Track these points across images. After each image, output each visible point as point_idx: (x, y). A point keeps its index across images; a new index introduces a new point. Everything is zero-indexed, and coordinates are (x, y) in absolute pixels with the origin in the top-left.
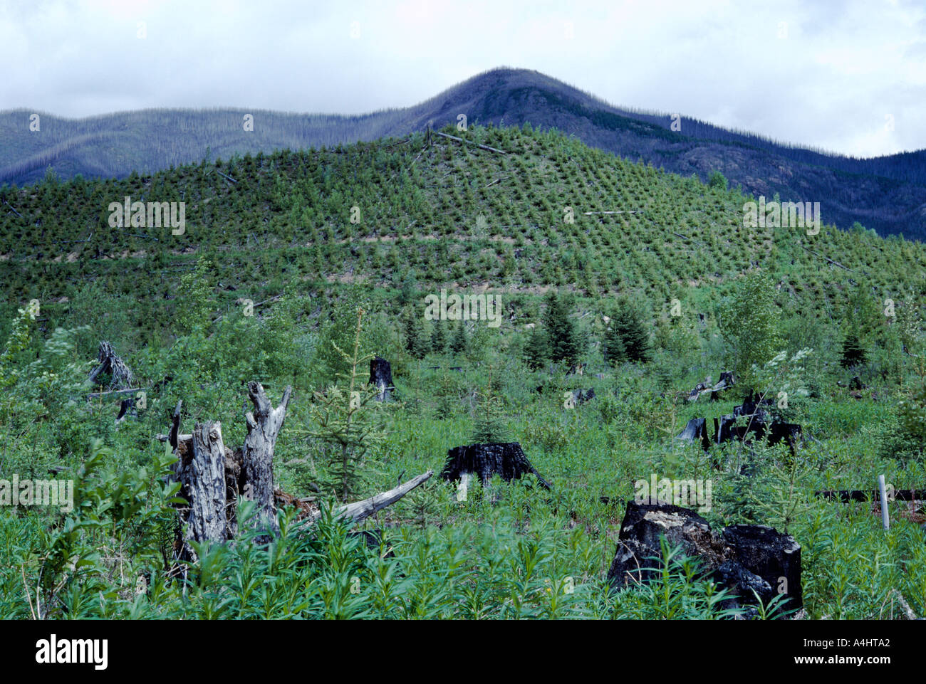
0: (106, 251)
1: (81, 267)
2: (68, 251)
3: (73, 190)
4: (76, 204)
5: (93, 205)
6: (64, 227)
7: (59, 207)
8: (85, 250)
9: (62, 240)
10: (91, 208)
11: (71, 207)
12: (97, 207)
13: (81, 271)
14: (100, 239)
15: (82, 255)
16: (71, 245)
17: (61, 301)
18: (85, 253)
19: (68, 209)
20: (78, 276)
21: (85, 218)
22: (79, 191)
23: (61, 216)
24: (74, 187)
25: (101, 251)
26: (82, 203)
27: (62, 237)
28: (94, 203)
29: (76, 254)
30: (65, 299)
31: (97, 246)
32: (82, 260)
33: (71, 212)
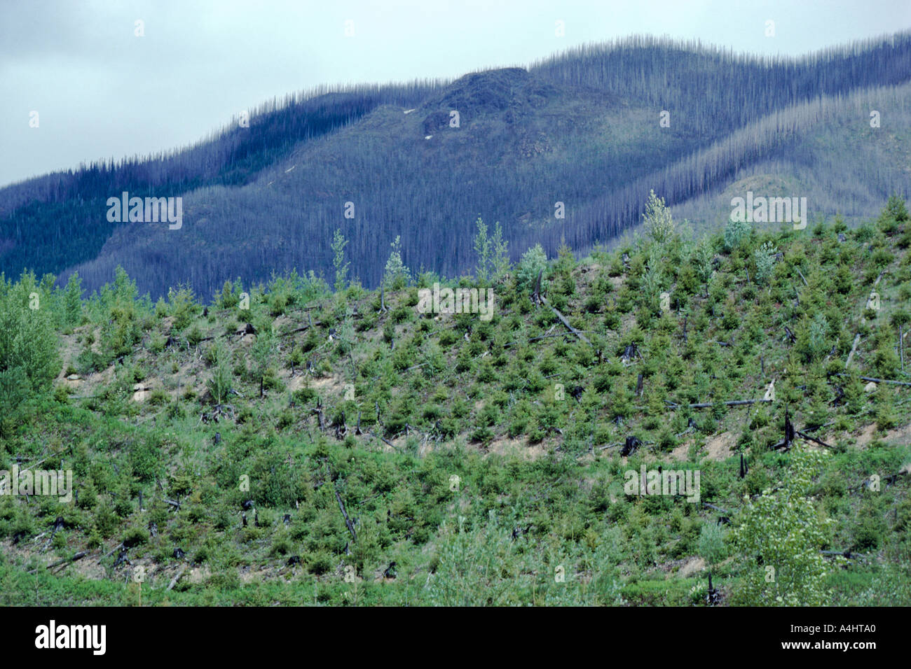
0: (812, 427)
1: (742, 474)
2: (709, 430)
3: (722, 258)
4: (731, 297)
5: (779, 300)
6: (699, 365)
7: (687, 309)
8: (753, 428)
9: (693, 400)
10: (774, 307)
11: (718, 308)
12: (791, 304)
13: (743, 484)
14: (797, 393)
15: (746, 440)
16: (717, 414)
17: (686, 570)
18: (754, 435)
19: (710, 312)
20: (733, 499)
21: (755, 338)
22: (741, 262)
23: (689, 335)
24: (726, 252)
25: (798, 427)
26: (748, 296)
27: (694, 391)
28: (782, 293)
29: (732, 438)
30: (696, 565)
31: (788, 415)
32: (746, 453)
33: (719, 321)
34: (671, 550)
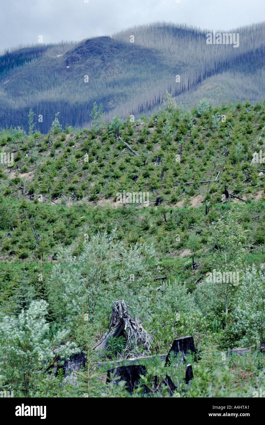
0: (237, 192)
1: (206, 213)
2: (192, 194)
3: (197, 119)
4: (201, 136)
5: (221, 137)
6: (188, 165)
7: (182, 141)
8: (211, 193)
9: (185, 181)
10: (219, 140)
11: (195, 141)
12: (227, 139)
13: (207, 217)
14: (230, 177)
15: (208, 198)
16: (195, 187)
17: (183, 255)
18: (211, 196)
19: (192, 142)
20: (203, 224)
21: (211, 153)
22: (205, 121)
23: (183, 152)
24: (199, 116)
25: (230, 192)
26: (208, 135)
27: (186, 177)
28: (223, 134)
29: (202, 197)
30: (187, 252)
31: (226, 187)
32: (208, 204)
33: (196, 146)
34: (176, 246)
